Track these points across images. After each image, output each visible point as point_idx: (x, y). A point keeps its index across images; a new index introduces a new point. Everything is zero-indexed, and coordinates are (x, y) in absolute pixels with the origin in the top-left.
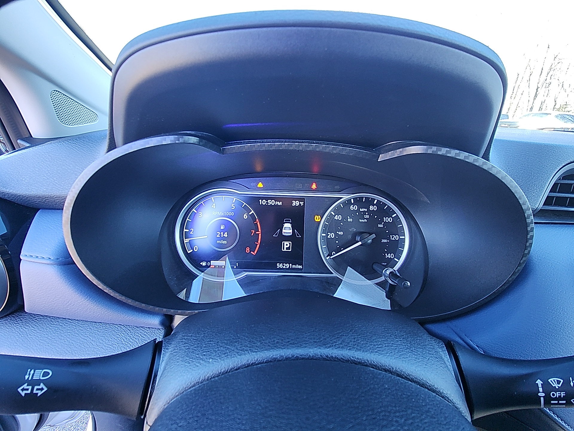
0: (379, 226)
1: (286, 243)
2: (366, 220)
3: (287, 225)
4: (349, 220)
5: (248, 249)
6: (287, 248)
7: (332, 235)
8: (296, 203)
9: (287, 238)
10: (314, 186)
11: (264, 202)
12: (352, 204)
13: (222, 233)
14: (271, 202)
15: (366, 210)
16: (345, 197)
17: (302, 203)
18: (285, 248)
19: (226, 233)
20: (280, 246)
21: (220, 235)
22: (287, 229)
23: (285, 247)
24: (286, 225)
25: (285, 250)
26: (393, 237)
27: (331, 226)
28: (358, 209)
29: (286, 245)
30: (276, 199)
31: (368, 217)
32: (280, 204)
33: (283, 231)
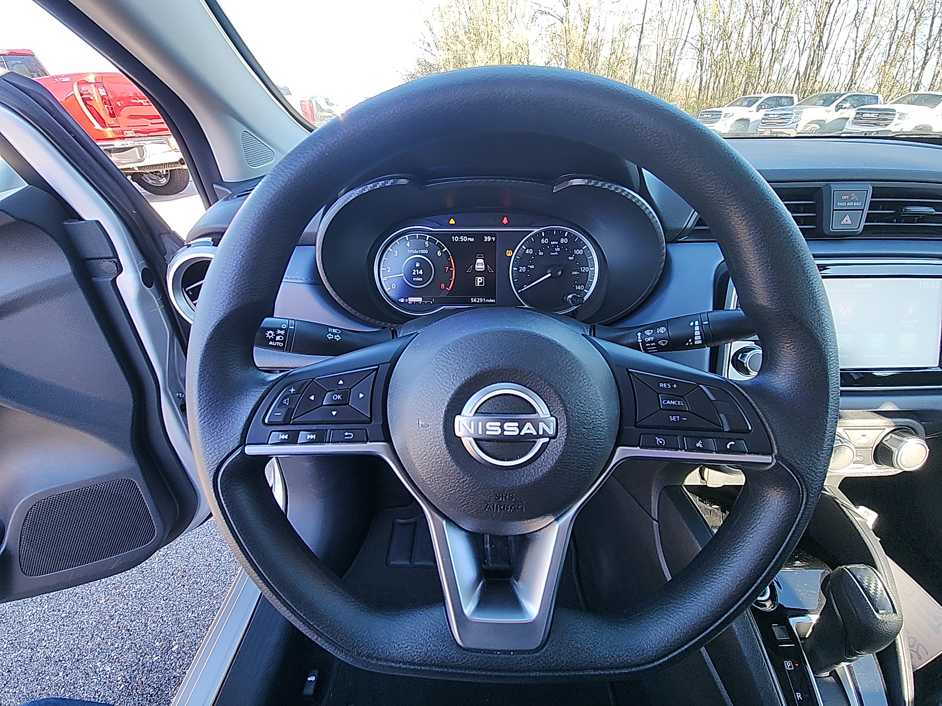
0: (570, 258)
1: (479, 278)
2: (557, 253)
3: (480, 261)
4: (540, 254)
5: (443, 286)
6: (480, 283)
7: (523, 269)
8: (488, 239)
9: (480, 274)
10: (505, 221)
11: (456, 239)
12: (543, 237)
13: (417, 271)
14: (464, 239)
15: (557, 243)
16: (536, 230)
17: (494, 239)
18: (478, 284)
19: (421, 270)
20: (474, 281)
21: (416, 272)
22: (480, 265)
23: (479, 282)
24: (478, 261)
25: (478, 285)
26: (583, 269)
27: (523, 260)
28: (549, 242)
29: (479, 280)
30: (468, 235)
31: (558, 249)
32: (472, 240)
33: (476, 266)
